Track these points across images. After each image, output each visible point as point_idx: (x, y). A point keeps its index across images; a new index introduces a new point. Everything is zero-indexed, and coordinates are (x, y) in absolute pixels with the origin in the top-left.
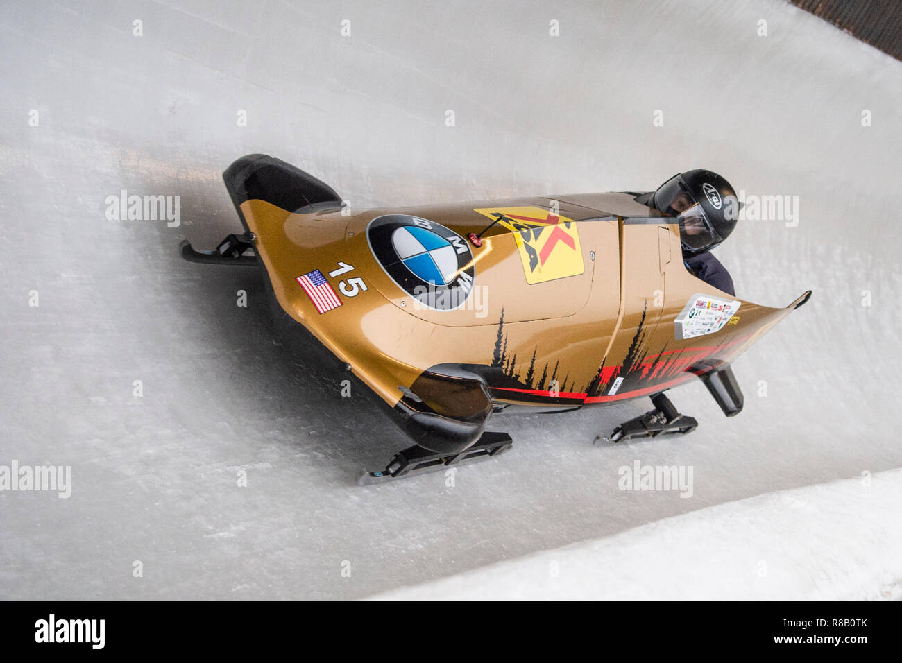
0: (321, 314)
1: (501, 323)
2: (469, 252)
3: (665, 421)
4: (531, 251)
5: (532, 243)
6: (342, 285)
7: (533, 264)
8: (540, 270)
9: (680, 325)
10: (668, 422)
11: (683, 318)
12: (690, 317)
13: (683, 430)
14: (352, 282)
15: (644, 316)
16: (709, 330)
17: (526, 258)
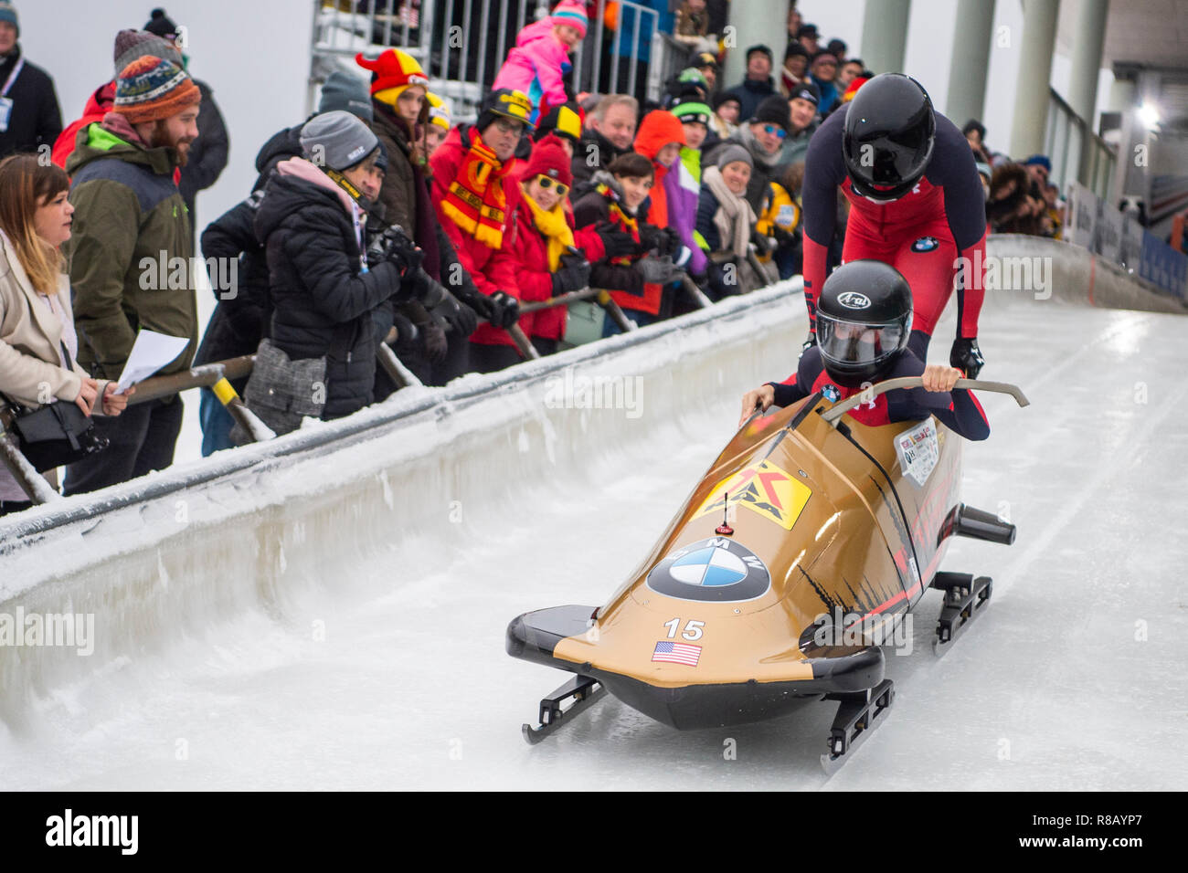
0: (695, 666)
1: (804, 573)
2: (731, 542)
3: (965, 591)
4: (764, 506)
5: (759, 500)
6: (686, 635)
7: (776, 513)
8: (785, 514)
9: (909, 475)
10: (969, 590)
11: (906, 469)
12: (910, 462)
13: (983, 596)
14: (689, 628)
15: (880, 489)
16: (932, 463)
17: (767, 514)
